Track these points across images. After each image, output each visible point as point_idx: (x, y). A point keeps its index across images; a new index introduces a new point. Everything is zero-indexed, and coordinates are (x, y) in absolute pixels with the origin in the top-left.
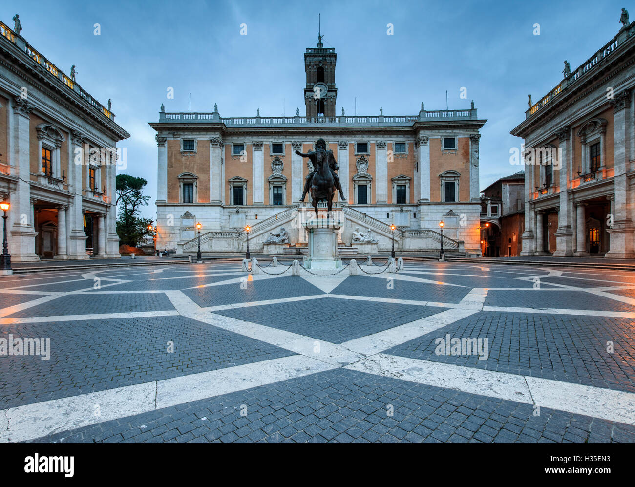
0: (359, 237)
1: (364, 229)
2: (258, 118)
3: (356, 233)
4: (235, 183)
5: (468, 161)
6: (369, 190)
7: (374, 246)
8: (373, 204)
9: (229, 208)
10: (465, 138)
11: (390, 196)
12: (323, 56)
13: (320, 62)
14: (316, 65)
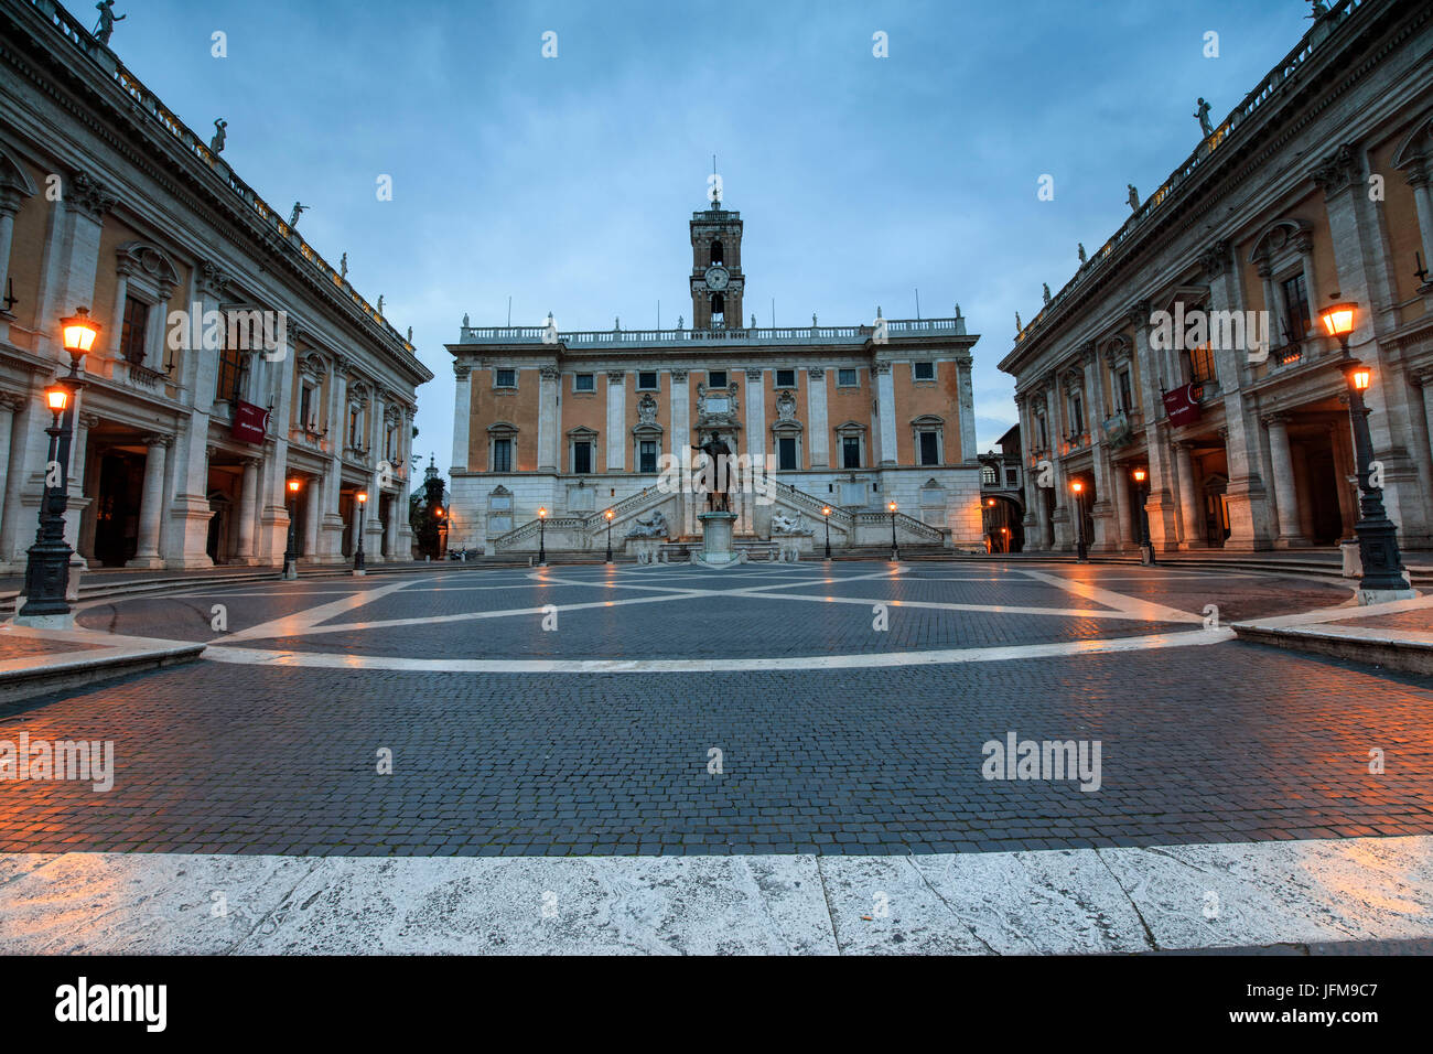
0: (783, 525)
1: (791, 511)
2: (617, 332)
3: (777, 518)
4: (578, 438)
5: (955, 398)
6: (797, 445)
7: (807, 540)
8: (806, 468)
9: (567, 478)
10: (950, 363)
11: (833, 456)
12: (720, 225)
13: (716, 233)
14: (709, 239)
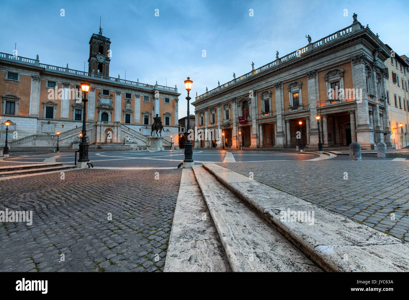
0: (128, 140)
1: (130, 136)
2: (67, 69)
3: (127, 138)
4: (48, 105)
5: (174, 109)
6: (131, 116)
7: (136, 145)
8: (133, 124)
9: (42, 119)
10: (173, 100)
11: (141, 121)
12: (103, 41)
13: (101, 43)
14: (99, 44)
